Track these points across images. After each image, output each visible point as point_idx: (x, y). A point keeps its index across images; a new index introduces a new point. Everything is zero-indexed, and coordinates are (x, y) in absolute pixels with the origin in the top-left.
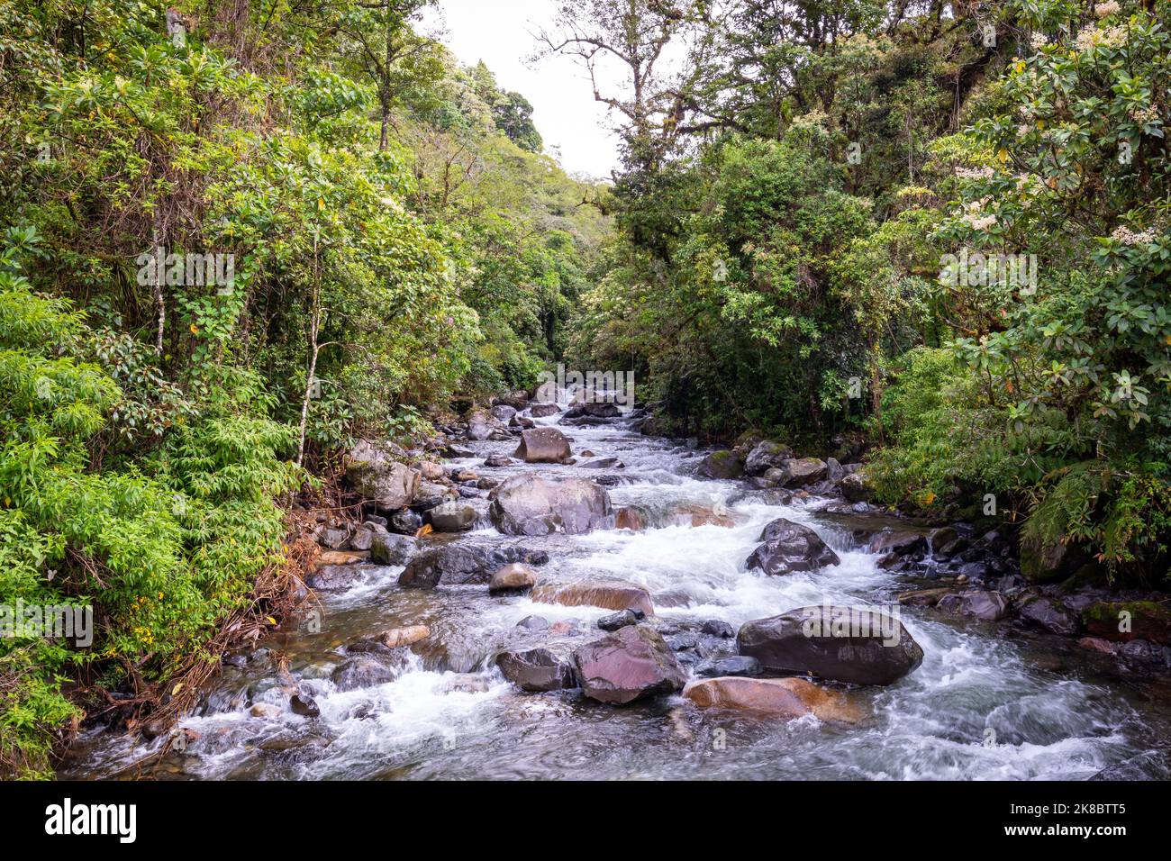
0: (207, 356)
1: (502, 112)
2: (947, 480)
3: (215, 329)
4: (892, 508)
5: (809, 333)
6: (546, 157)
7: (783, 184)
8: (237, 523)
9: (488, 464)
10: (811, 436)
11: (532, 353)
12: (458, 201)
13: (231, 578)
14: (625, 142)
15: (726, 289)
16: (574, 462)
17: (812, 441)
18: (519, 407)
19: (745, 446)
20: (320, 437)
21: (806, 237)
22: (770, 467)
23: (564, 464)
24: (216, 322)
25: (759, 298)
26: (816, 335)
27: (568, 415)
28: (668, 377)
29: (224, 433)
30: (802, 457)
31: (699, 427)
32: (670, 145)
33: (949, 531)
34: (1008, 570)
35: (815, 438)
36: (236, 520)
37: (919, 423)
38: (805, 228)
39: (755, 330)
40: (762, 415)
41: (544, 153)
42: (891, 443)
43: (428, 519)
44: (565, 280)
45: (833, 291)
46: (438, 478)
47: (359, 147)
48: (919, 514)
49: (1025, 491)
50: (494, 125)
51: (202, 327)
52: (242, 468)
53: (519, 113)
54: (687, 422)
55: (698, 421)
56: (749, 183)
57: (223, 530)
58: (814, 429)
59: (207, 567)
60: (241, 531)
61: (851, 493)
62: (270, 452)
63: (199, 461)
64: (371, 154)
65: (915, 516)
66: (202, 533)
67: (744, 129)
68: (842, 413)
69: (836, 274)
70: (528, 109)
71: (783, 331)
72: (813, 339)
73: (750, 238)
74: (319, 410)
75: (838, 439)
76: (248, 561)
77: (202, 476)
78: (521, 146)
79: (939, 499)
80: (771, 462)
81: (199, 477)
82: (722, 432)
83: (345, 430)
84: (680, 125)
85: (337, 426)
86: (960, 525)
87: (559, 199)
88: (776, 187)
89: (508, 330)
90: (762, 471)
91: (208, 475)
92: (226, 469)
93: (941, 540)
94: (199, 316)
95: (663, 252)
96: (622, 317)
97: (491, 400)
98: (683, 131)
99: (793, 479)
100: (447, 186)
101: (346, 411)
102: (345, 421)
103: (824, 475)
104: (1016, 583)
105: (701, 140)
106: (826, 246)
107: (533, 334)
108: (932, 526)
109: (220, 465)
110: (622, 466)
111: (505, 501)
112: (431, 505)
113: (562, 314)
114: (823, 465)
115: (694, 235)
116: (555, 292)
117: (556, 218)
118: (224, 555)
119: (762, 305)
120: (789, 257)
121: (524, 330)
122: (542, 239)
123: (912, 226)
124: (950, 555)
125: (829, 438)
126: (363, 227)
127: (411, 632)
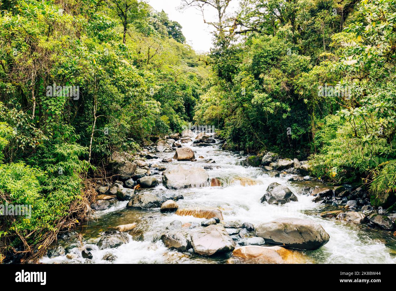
0: (52, 120)
1: (171, 29)
2: (340, 167)
3: (55, 110)
4: (319, 178)
5: (286, 109)
6: (188, 45)
7: (275, 51)
8: (63, 184)
9: (163, 161)
10: (287, 150)
11: (182, 119)
12: (153, 62)
13: (61, 204)
14: (215, 37)
15: (253, 93)
16: (196, 160)
17: (288, 152)
18: (176, 139)
19: (262, 154)
20: (97, 151)
21: (284, 71)
22: (271, 162)
23: (192, 161)
24: (55, 107)
25: (266, 95)
26: (289, 109)
27: (195, 143)
28: (232, 128)
29: (59, 150)
30: (284, 158)
31: (244, 147)
32: (232, 38)
33: (341, 188)
34: (366, 203)
35: (289, 151)
36: (63, 183)
37: (329, 144)
38: (284, 68)
39: (265, 108)
40: (269, 142)
41: (186, 43)
42: (318, 152)
43: (139, 182)
44: (194, 91)
45: (296, 92)
46: (143, 166)
47: (113, 41)
48: (330, 181)
49: (371, 171)
50: (168, 33)
51: (50, 109)
52: (66, 163)
53: (177, 29)
54: (240, 145)
55: (244, 144)
56: (262, 51)
57: (58, 186)
58: (289, 147)
59: (52, 200)
60: (65, 187)
61: (302, 172)
62: (76, 157)
63: (50, 160)
64: (118, 44)
65: (328, 181)
66: (50, 187)
67: (260, 32)
68: (299, 140)
69: (297, 85)
70: (180, 27)
71: (276, 108)
72: (288, 111)
73: (262, 72)
74: (97, 141)
75: (298, 151)
76: (67, 198)
77: (51, 166)
78: (178, 41)
79: (338, 175)
80: (272, 160)
81: (49, 166)
82: (253, 148)
83: (107, 148)
84: (235, 31)
85: (104, 147)
86: (346, 185)
87: (192, 61)
88: (273, 52)
89: (172, 110)
90: (268, 164)
91: (53, 165)
92: (60, 163)
93: (338, 191)
94: (49, 105)
95: (229, 79)
96: (215, 105)
97: (166, 137)
98: (237, 33)
99: (280, 167)
100: (149, 56)
101: (107, 141)
102: (107, 145)
103: (292, 165)
104: (369, 208)
105: (244, 36)
106: (292, 74)
107: (181, 111)
108: (335, 185)
109: (57, 162)
110: (214, 162)
111: (168, 175)
112: (140, 177)
113: (193, 104)
114: (292, 161)
115: (241, 72)
116: (190, 95)
117: (191, 68)
118: (58, 196)
119: (267, 98)
120: (278, 79)
121: (178, 110)
122: (185, 76)
123: (325, 68)
124: (342, 197)
125: (295, 151)
126: (114, 72)
127: (129, 226)
